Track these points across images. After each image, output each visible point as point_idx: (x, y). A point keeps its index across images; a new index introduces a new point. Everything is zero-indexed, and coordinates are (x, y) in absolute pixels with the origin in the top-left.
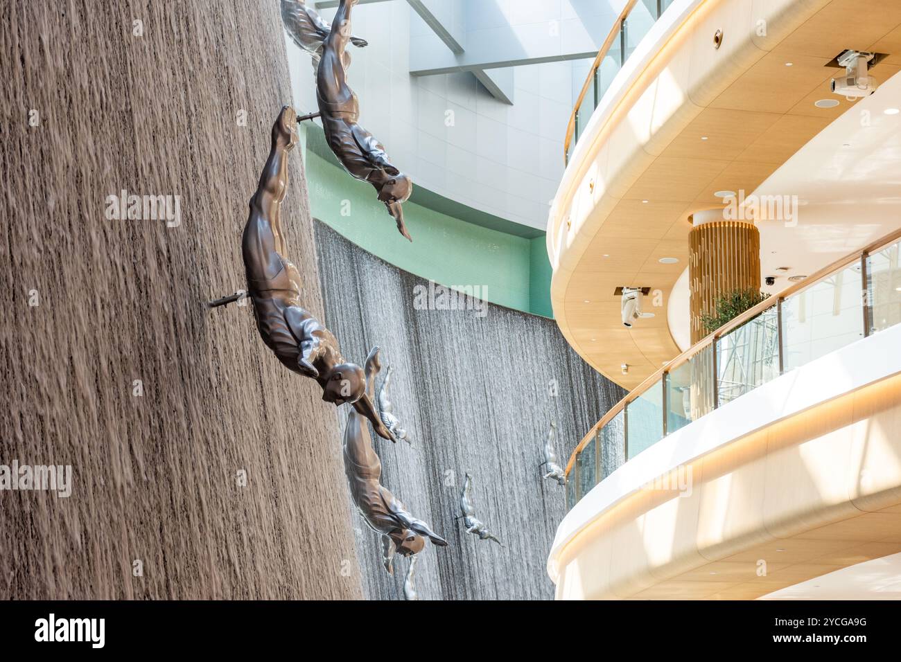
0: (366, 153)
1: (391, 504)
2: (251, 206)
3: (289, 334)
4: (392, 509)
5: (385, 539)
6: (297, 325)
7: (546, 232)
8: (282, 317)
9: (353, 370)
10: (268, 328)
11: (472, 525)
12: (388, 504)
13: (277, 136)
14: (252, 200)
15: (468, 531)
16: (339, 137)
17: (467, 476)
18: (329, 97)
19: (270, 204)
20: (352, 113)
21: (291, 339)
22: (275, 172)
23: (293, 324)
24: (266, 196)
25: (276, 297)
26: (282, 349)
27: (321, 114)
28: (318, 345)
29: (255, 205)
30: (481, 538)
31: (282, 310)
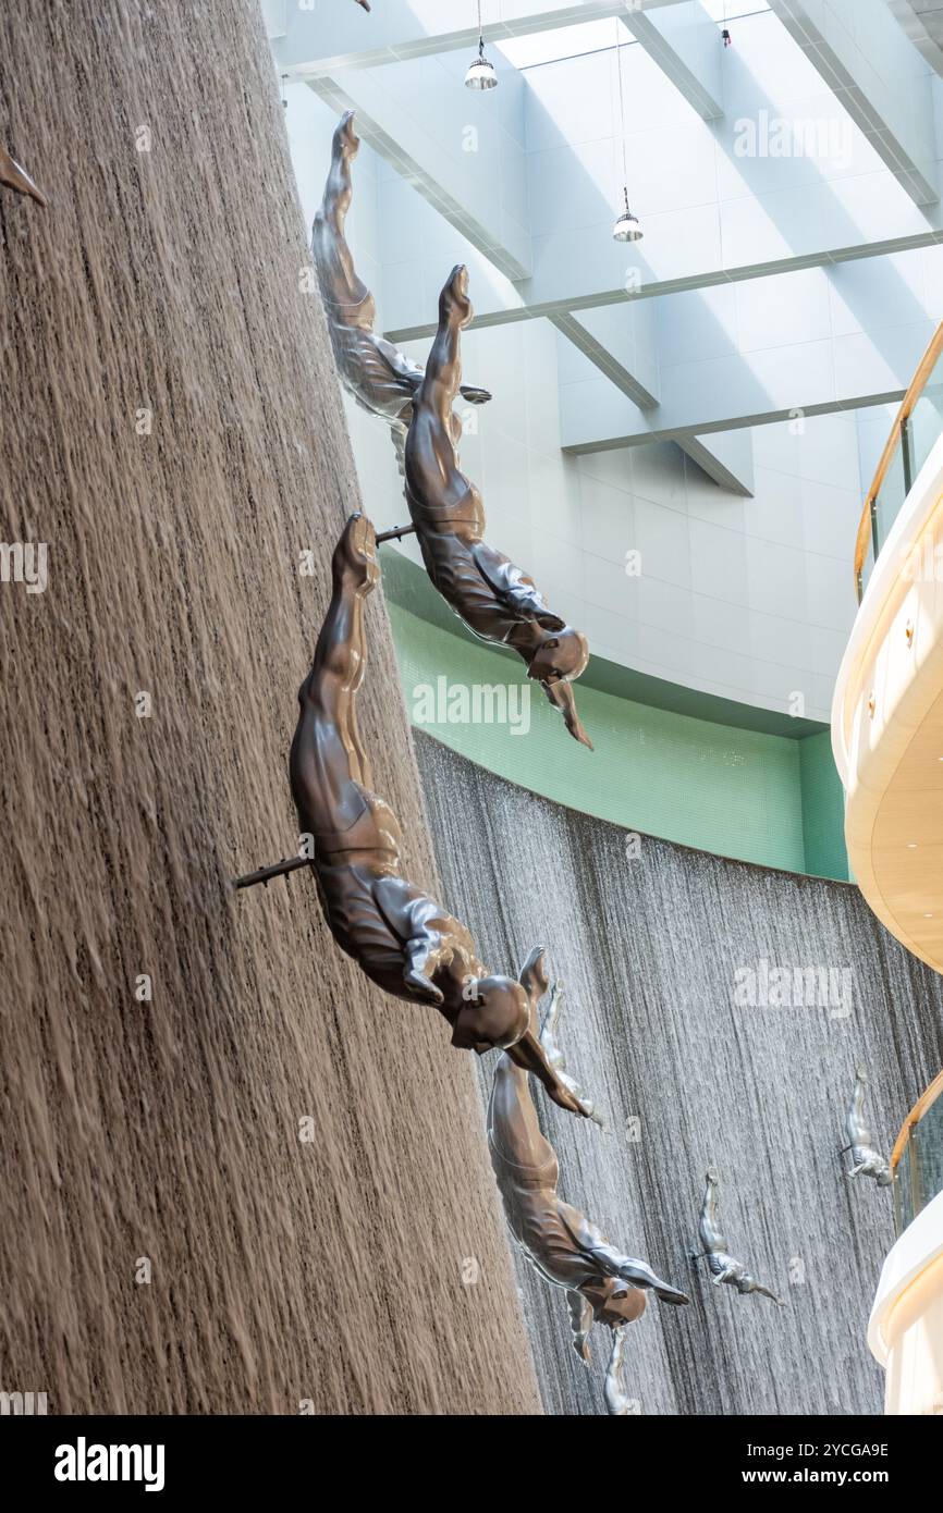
0: (502, 594)
1: (581, 1233)
2: (301, 700)
3: (384, 929)
4: (584, 1242)
5: (573, 1299)
6: (397, 911)
7: (829, 725)
8: (369, 898)
9: (504, 988)
10: (345, 920)
11: (724, 1268)
12: (575, 1234)
13: (342, 571)
14: (302, 688)
15: (716, 1280)
16: (450, 567)
17: (707, 1177)
18: (429, 495)
19: (336, 694)
20: (472, 522)
21: (388, 938)
22: (341, 635)
23: (391, 909)
24: (328, 680)
25: (356, 862)
26: (374, 957)
27: (416, 528)
28: (439, 945)
29: (309, 696)
30: (741, 1292)
31: (368, 886)
